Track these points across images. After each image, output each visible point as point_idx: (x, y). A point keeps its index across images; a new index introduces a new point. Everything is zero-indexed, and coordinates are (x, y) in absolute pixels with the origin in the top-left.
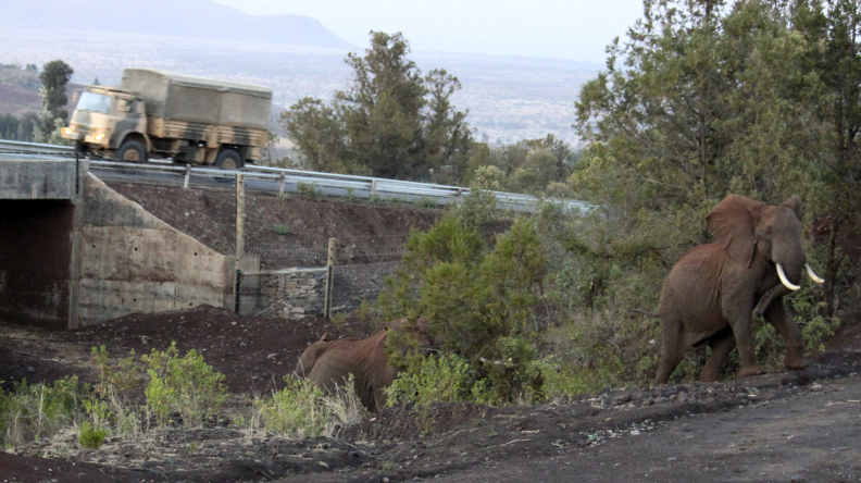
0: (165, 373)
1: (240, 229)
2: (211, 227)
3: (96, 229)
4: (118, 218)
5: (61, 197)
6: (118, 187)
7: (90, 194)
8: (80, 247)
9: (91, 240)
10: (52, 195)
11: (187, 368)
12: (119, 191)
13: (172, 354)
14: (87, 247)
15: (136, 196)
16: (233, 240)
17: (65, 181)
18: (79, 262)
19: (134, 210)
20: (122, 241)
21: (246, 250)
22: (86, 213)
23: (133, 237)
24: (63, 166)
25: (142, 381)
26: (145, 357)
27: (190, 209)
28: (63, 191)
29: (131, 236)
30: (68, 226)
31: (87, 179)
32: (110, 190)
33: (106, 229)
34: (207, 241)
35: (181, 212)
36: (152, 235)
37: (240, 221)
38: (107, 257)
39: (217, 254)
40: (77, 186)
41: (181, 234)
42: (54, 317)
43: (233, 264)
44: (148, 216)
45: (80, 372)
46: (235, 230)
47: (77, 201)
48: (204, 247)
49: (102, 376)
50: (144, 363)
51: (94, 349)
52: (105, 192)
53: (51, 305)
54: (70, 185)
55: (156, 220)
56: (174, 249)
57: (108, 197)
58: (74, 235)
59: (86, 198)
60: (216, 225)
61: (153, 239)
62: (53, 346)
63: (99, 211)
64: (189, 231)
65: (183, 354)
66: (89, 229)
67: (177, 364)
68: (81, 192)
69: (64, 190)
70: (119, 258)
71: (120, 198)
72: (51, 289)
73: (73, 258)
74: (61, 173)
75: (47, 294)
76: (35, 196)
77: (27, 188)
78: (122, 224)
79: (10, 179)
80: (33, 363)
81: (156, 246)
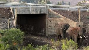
0: (65, 43)
1: (79, 18)
2: (74, 17)
3: (51, 18)
4: (55, 16)
5: (44, 13)
6: (55, 11)
10: (42, 13)
11: (70, 42)
13: (67, 40)
14: (49, 22)
15: (58, 12)
16: (78, 20)
19: (58, 15)
20: (56, 21)
21: (81, 21)
22: (49, 16)
23: (58, 20)
25: (61, 45)
27: (69, 14)
29: (58, 19)
30: (45, 18)
31: (49, 10)
32: (53, 11)
33: (53, 18)
34: (73, 20)
36: (62, 19)
37: (79, 16)
38: (53, 23)
39: (75, 22)
40: (47, 11)
42: (43, 34)
43: (78, 24)
44: (61, 16)
45: (48, 43)
46: (78, 18)
47: (47, 14)
48: (72, 21)
49: (53, 44)
50: (61, 42)
51: (51, 39)
52: (52, 12)
53: (43, 32)
55: (63, 16)
56: (66, 21)
58: (47, 20)
59: (49, 13)
60: (75, 17)
61: (62, 20)
62: (43, 39)
63: (51, 15)
64: (69, 18)
65: (69, 40)
66: (49, 19)
67: (68, 42)
69: (44, 12)
70: (56, 23)
71: (55, 13)
73: (47, 24)
74: (44, 9)
75: (42, 30)
76: (38, 13)
77: (37, 12)
78: (56, 18)
79: (34, 10)
80: (39, 42)
81: (63, 21)
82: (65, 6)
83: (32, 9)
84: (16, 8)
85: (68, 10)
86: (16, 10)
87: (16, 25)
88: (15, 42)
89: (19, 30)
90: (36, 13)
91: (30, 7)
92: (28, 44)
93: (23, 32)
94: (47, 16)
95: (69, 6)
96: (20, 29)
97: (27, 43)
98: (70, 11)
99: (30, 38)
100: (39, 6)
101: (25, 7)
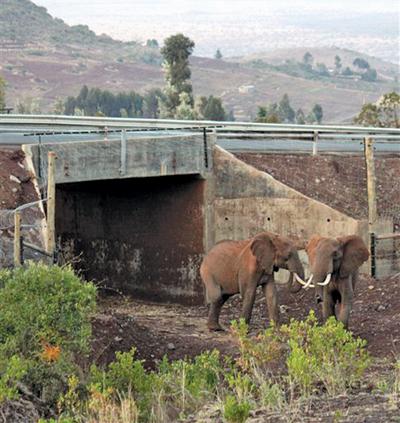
0: (305, 342)
1: (371, 192)
2: (342, 192)
3: (227, 201)
4: (249, 189)
5: (191, 172)
6: (246, 157)
7: (220, 167)
8: (213, 221)
9: (223, 212)
10: (181, 171)
11: (328, 336)
12: (248, 163)
13: (312, 324)
14: (220, 220)
15: (265, 166)
16: (365, 204)
17: (194, 156)
18: (213, 235)
19: (265, 180)
20: (254, 212)
21: (379, 213)
22: (217, 187)
23: (264, 208)
24: (191, 142)
25: (283, 352)
26: (284, 327)
27: (320, 175)
28: (193, 166)
29: (263, 206)
30: (199, 201)
31: (215, 152)
32: (239, 161)
33: (237, 201)
34: (339, 207)
35: (311, 179)
36: (284, 204)
37: (370, 185)
38: (241, 230)
39: (350, 219)
40: (206, 160)
41: (313, 202)
42: (191, 293)
43: (366, 228)
44: (278, 186)
45: (220, 346)
46: (366, 194)
47: (207, 175)
48: (337, 212)
49: (242, 349)
50: (283, 333)
51: (233, 322)
52: (235, 164)
53: (188, 280)
54: (199, 159)
55: (287, 188)
56: (307, 216)
57: (237, 170)
58: (206, 209)
59: (216, 172)
60: (347, 190)
61: (286, 209)
62: (191, 321)
63: (230, 184)
64: (320, 197)
65: (321, 322)
66: (220, 202)
67: (317, 333)
68: (210, 165)
69: (193, 164)
71: (250, 169)
72: (186, 264)
73: (206, 232)
75: (183, 269)
76: (164, 172)
77: (157, 165)
78: (253, 195)
79: (139, 157)
80: (173, 340)
81: (288, 215)
82: (296, 127)
83: (133, 152)
84: (49, 148)
85: (314, 147)
86: (50, 159)
87: (53, 244)
88: (53, 343)
89: (69, 271)
90: (154, 173)
91: (122, 137)
92: (118, 354)
93: (90, 286)
94: (208, 188)
95: (315, 127)
96: (76, 267)
97: (113, 349)
98: (322, 153)
99: (124, 318)
100: (164, 135)
101: (97, 139)
